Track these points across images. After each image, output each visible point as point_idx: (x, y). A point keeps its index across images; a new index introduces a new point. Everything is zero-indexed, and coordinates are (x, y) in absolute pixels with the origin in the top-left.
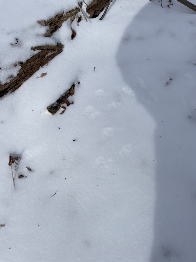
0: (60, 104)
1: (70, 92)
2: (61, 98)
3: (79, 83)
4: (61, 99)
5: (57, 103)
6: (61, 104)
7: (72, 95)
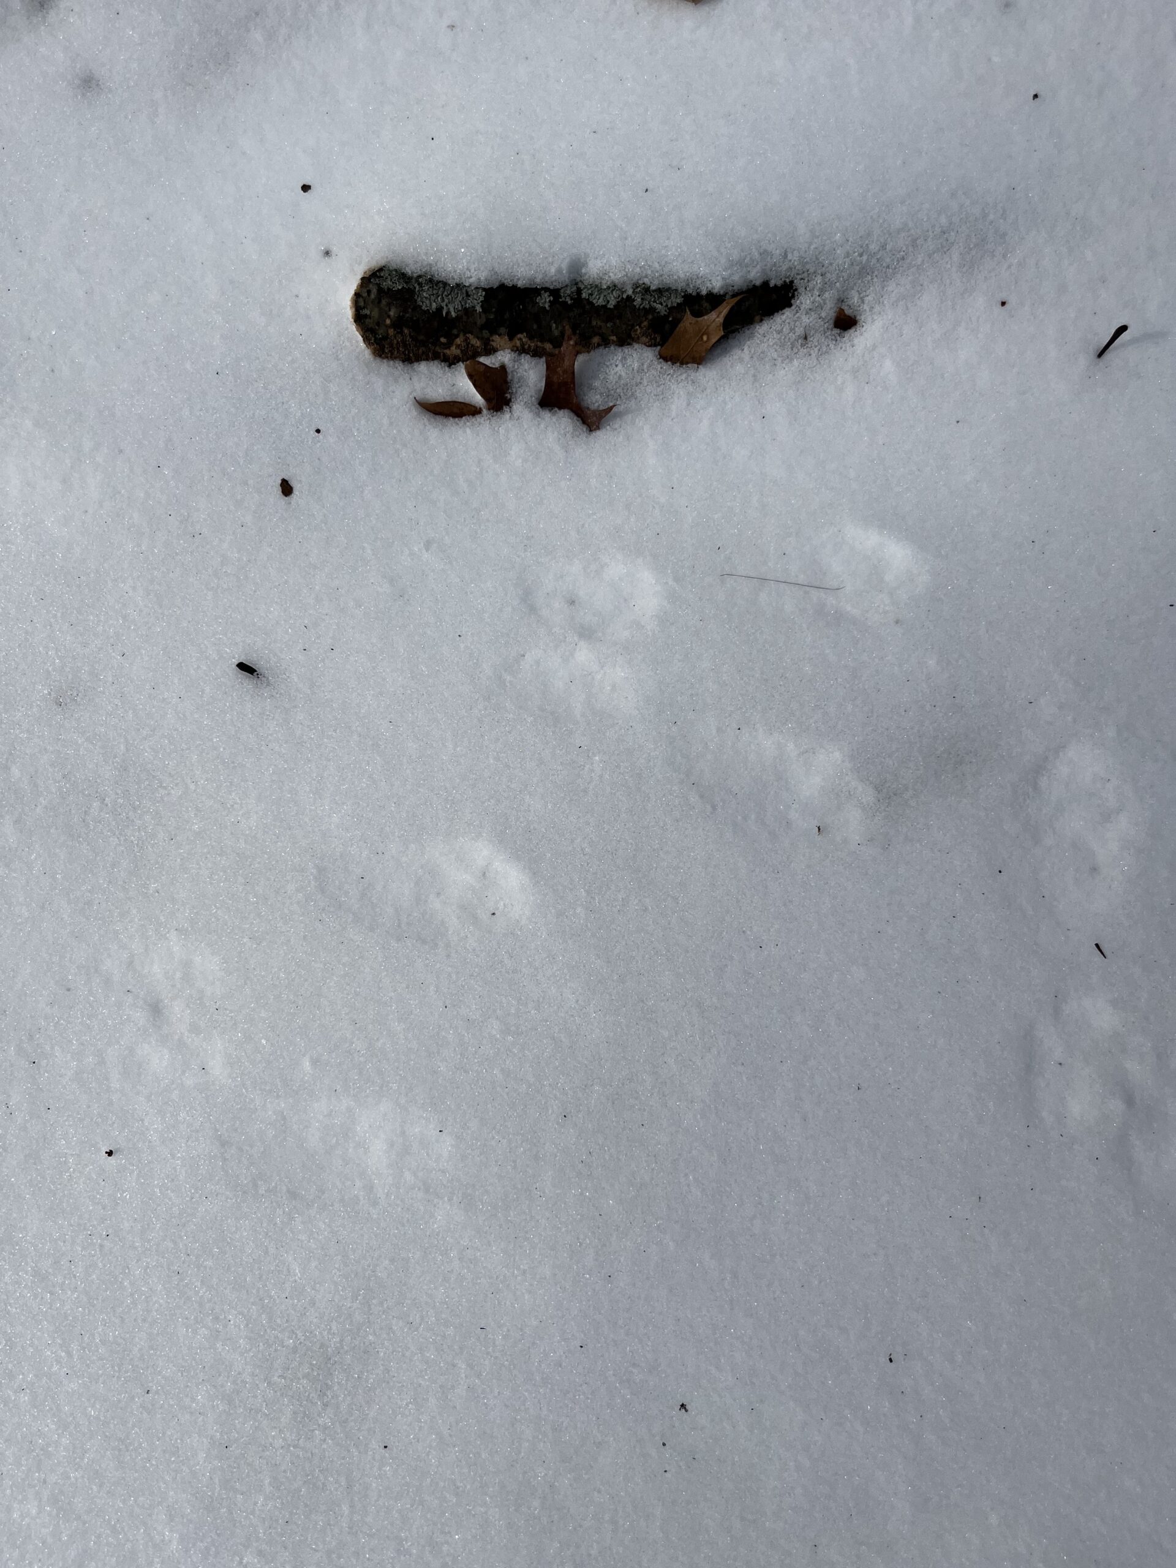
0: (494, 331)
1: (676, 322)
2: (555, 292)
3: (845, 322)
4: (545, 300)
5: (476, 303)
6: (497, 340)
7: (664, 358)
